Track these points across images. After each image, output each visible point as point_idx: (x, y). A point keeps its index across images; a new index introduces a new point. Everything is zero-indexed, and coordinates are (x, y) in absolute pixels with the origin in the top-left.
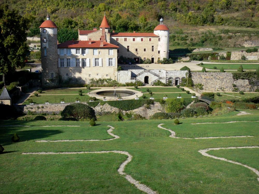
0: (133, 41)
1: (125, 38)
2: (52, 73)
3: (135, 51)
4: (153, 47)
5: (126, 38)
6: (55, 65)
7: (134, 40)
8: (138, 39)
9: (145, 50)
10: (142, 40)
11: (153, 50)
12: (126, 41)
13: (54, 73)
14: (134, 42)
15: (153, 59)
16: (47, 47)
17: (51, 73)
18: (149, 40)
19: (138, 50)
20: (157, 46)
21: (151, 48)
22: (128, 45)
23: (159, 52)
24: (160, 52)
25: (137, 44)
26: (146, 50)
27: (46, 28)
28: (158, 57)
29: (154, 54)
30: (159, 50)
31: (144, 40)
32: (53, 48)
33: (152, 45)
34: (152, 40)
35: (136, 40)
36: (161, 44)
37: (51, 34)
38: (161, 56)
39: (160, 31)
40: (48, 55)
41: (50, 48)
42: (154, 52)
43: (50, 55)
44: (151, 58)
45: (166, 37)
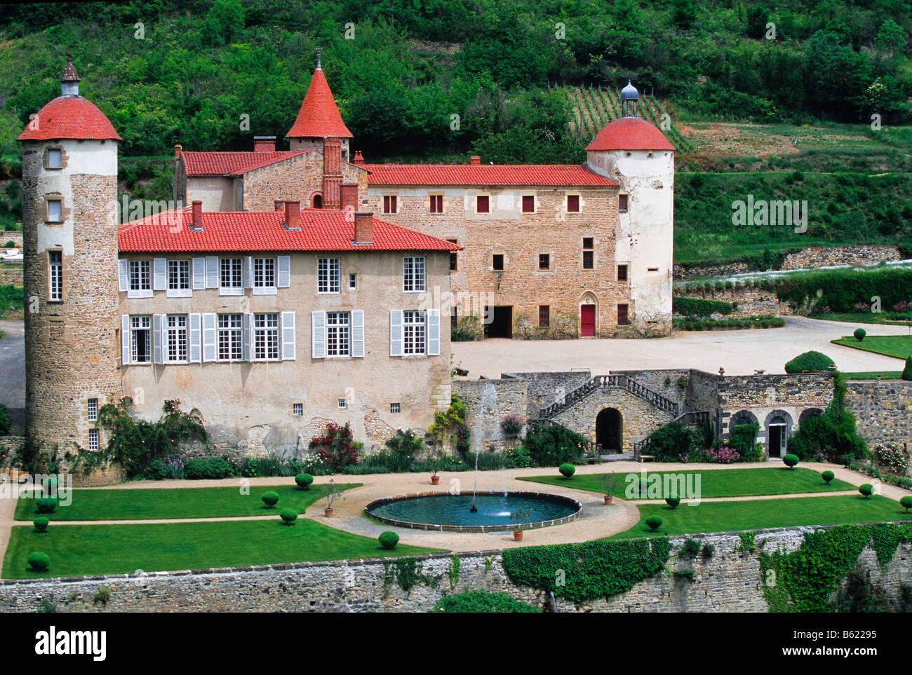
0: (479, 210)
1: (432, 197)
2: (90, 401)
3: (491, 268)
4: (588, 243)
5: (440, 197)
6: (106, 350)
7: (483, 204)
8: (506, 203)
9: (544, 261)
10: (528, 203)
11: (588, 261)
12: (440, 210)
13: (105, 398)
14: (482, 215)
15: (589, 311)
16: (68, 251)
17: (86, 398)
18: (565, 203)
19: (506, 261)
20: (613, 237)
21: (582, 250)
22: (451, 237)
23: (623, 272)
24: (630, 273)
25: (498, 228)
26: (551, 259)
27: (61, 144)
28: (617, 303)
29: (596, 284)
30: (620, 259)
31: (537, 204)
32: (99, 254)
33: (582, 234)
34: (582, 203)
35: (496, 207)
36: (633, 226)
37: (91, 177)
38: (632, 298)
39: (629, 155)
40: (70, 294)
41: (82, 257)
42: (598, 275)
43: (82, 295)
44: (580, 309)
45: (662, 187)
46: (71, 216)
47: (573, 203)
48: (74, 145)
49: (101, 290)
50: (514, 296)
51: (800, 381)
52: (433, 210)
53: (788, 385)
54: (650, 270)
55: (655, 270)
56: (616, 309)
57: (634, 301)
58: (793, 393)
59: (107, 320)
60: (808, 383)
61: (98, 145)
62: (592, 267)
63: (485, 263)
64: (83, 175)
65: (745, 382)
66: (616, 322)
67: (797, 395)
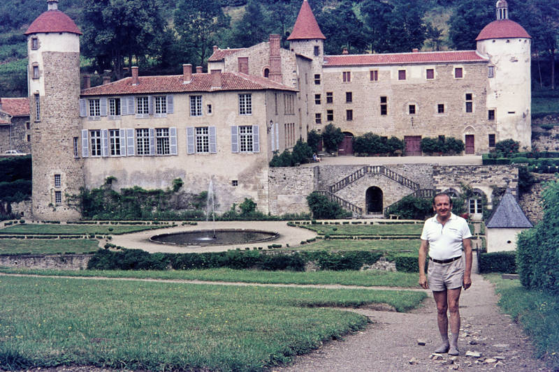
0: (400, 78)
1: (372, 72)
2: (56, 176)
3: (408, 113)
4: (469, 97)
5: (376, 72)
7: (402, 75)
8: (416, 73)
9: (441, 109)
10: (430, 73)
11: (469, 108)
12: (376, 79)
13: (65, 174)
14: (402, 82)
15: (470, 138)
16: (42, 94)
17: (53, 174)
18: (453, 72)
19: (417, 108)
20: (485, 93)
21: (465, 101)
22: (383, 95)
23: (492, 114)
24: (498, 115)
25: (413, 89)
26: (445, 107)
27: (37, 35)
28: (488, 133)
29: (475, 122)
30: (490, 106)
31: (436, 74)
32: (60, 95)
33: (465, 91)
34: (464, 72)
35: (410, 77)
36: (497, 85)
37: (53, 53)
38: (498, 130)
39: (494, 41)
40: (44, 117)
41: (49, 97)
42: (475, 116)
43: (50, 117)
44: (464, 137)
45: (517, 61)
46: (43, 74)
47: (459, 72)
48: (44, 35)
49: (61, 115)
50: (423, 130)
51: (491, 169)
52: (372, 79)
53: (482, 172)
54: (509, 113)
55: (513, 113)
56: (488, 137)
57: (498, 132)
58: (486, 178)
59: (66, 132)
60: (497, 171)
61: (57, 35)
62: (471, 111)
63: (404, 110)
64: (49, 52)
65: (451, 169)
66: (488, 146)
67: (489, 179)
